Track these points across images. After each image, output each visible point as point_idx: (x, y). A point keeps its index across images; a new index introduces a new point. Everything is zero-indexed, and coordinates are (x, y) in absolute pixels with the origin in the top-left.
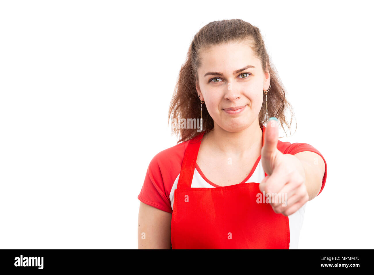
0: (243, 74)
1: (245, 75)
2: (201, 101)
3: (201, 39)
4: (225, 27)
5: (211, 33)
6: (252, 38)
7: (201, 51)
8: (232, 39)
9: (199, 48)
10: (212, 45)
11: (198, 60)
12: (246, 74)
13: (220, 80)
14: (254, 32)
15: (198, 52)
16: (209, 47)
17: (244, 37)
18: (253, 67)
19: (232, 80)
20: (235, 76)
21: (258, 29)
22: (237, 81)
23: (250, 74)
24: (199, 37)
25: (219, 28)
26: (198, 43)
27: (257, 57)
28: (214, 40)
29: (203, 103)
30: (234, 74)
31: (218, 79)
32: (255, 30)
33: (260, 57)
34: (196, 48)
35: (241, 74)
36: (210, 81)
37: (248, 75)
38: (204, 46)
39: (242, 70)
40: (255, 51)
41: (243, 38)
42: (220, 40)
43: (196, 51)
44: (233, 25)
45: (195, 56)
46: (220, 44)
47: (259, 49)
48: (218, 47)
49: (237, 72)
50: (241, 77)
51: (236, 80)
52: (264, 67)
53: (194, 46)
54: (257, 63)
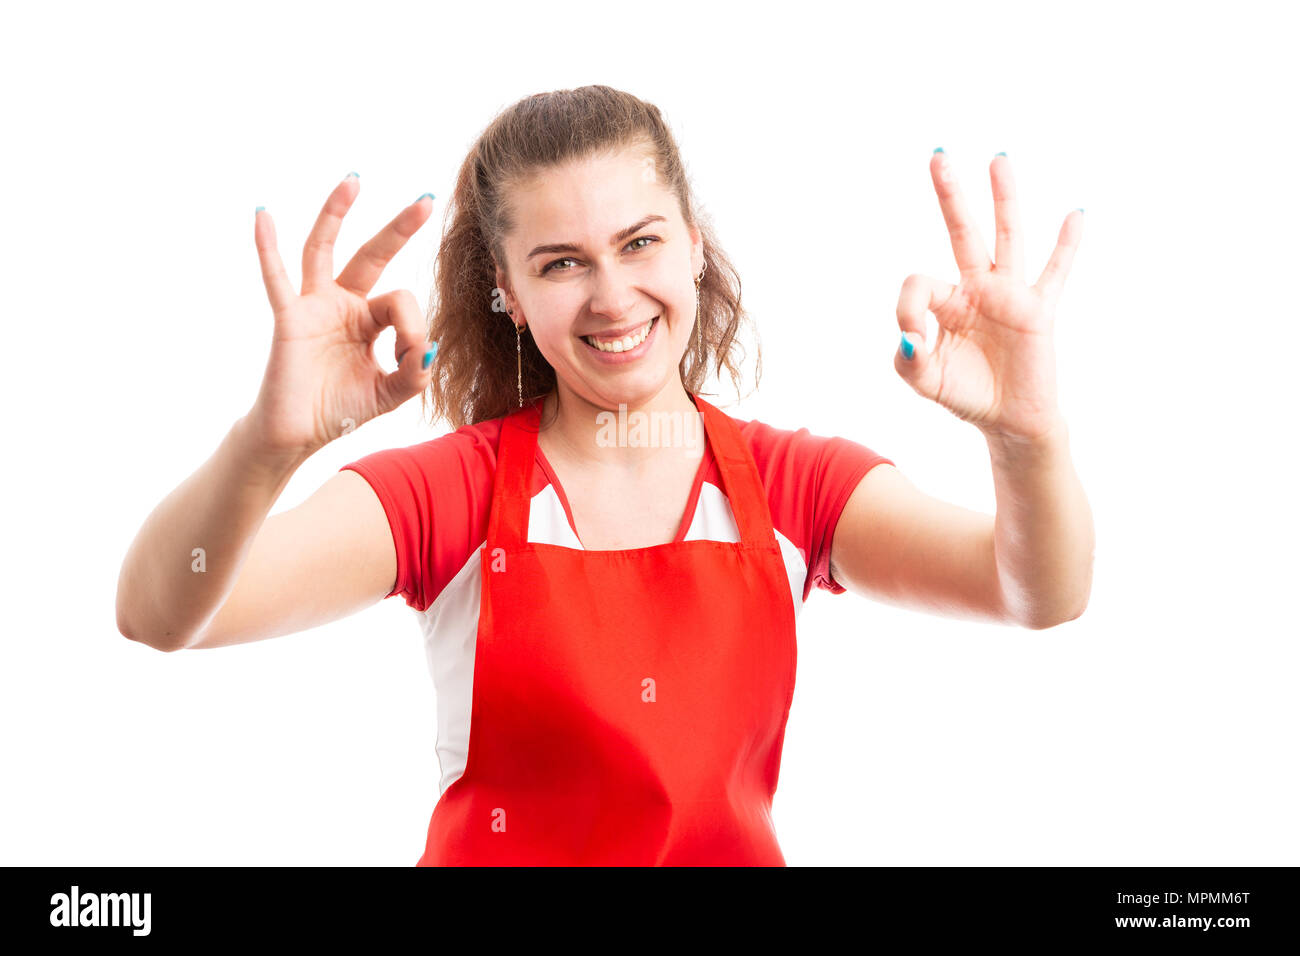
0: (635, 243)
1: (641, 243)
2: (516, 325)
3: (503, 154)
4: (568, 113)
5: (531, 135)
6: (647, 137)
7: (509, 188)
8: (596, 148)
9: (500, 179)
10: (540, 169)
11: (504, 212)
12: (644, 239)
13: (573, 264)
14: (649, 120)
15: (500, 192)
16: (534, 175)
17: (627, 137)
18: (659, 218)
19: (608, 259)
20: (615, 250)
21: (656, 110)
22: (622, 262)
23: (655, 239)
24: (495, 147)
25: (552, 119)
26: (497, 165)
27: (668, 190)
28: (544, 153)
29: (522, 331)
30: (612, 243)
31: (566, 263)
32: (649, 112)
33: (673, 187)
34: (491, 179)
35: (632, 242)
36: (547, 270)
37: (648, 242)
38: (519, 174)
39: (633, 230)
40: (661, 173)
41: (624, 140)
42: (563, 152)
43: (492, 189)
44: (592, 106)
45: (491, 202)
46: (562, 163)
47: (670, 166)
48: (557, 172)
49: (622, 236)
50: (630, 248)
51: (619, 258)
52: (686, 213)
53: (482, 173)
54: (669, 205)
